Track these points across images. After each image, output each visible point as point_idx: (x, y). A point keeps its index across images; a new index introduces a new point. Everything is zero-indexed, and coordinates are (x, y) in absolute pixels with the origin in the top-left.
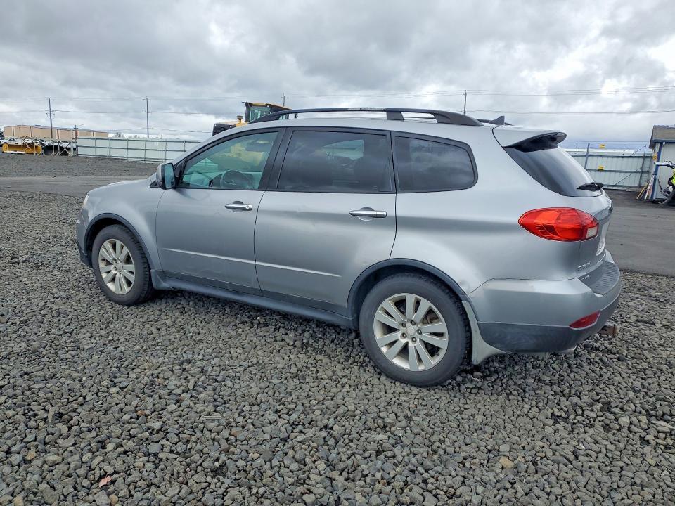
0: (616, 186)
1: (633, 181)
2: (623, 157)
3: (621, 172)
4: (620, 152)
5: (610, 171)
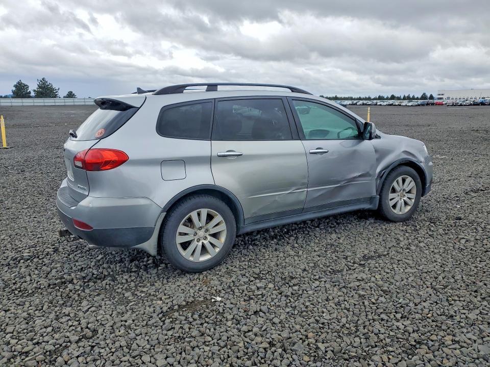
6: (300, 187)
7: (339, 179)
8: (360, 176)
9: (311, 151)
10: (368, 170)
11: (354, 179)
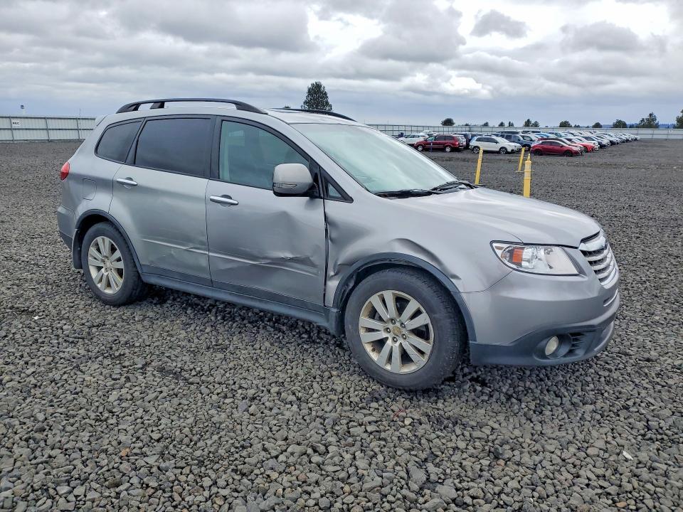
6: (199, 246)
7: (255, 253)
8: (291, 260)
9: (212, 197)
10: (308, 254)
11: (283, 261)
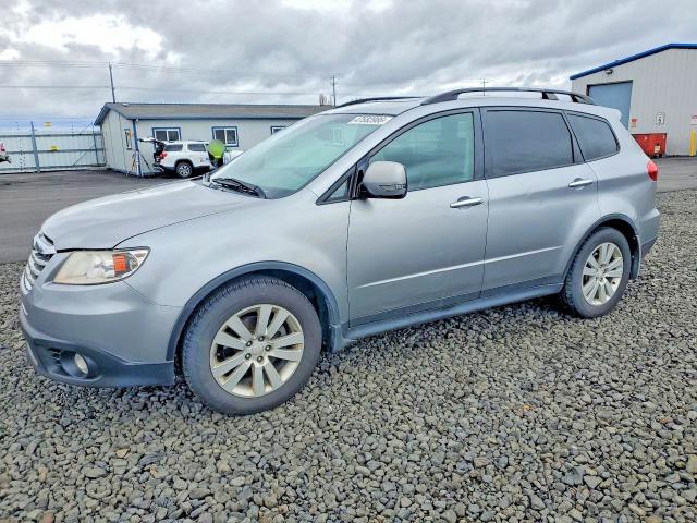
0: (74, 166)
1: (90, 159)
2: (73, 135)
3: (75, 151)
4: (68, 130)
5: (63, 151)
